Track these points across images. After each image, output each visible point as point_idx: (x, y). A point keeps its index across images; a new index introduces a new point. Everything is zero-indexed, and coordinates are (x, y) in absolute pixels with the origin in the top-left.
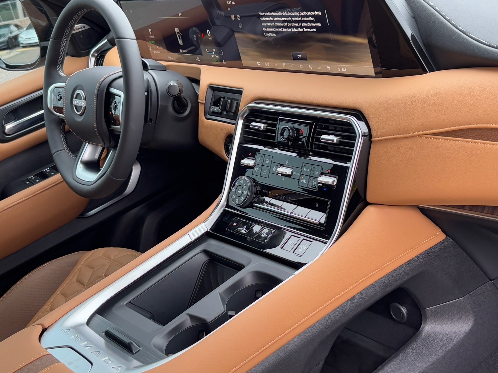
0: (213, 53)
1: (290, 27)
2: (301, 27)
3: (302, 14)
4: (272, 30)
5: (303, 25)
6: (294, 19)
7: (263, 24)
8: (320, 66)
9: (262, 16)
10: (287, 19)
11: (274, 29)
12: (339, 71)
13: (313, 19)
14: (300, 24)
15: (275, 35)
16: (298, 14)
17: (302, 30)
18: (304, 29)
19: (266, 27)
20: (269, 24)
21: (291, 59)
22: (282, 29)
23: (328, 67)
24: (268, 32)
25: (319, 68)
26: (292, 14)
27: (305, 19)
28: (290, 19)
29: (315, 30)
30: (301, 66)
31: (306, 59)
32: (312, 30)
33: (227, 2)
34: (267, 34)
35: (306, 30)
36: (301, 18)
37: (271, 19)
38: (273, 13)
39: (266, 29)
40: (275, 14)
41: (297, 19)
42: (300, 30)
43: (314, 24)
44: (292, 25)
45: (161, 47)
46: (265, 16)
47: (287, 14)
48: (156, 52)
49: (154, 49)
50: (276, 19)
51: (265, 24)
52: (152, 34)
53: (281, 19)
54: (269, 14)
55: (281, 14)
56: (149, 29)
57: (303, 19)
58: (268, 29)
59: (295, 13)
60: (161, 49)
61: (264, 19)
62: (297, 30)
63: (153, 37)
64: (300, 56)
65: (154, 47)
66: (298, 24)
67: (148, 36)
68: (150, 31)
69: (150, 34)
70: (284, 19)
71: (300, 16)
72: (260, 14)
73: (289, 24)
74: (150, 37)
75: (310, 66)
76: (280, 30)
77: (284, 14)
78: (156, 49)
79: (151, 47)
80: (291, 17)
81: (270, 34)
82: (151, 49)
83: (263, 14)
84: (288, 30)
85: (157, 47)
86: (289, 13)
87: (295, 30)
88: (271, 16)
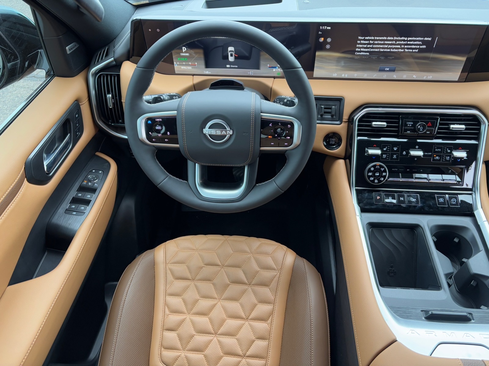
0: (277, 67)
1: (390, 48)
2: (401, 48)
3: (409, 39)
4: (367, 50)
5: (406, 47)
6: (398, 42)
7: (357, 46)
8: (405, 75)
9: (360, 40)
10: (390, 42)
11: (370, 50)
12: (425, 78)
13: (421, 43)
14: (403, 46)
15: (368, 54)
16: (406, 39)
17: (402, 50)
18: (405, 50)
19: (359, 48)
20: (365, 46)
21: (377, 71)
22: (379, 49)
23: (414, 76)
24: (360, 52)
25: (405, 77)
26: (399, 38)
27: (411, 43)
28: (394, 42)
29: (417, 51)
30: (384, 75)
31: (394, 71)
32: (414, 51)
33: (321, 27)
34: (358, 54)
35: (406, 50)
36: (406, 42)
37: (371, 42)
38: (376, 38)
39: (359, 50)
40: (378, 38)
41: (402, 42)
42: (400, 50)
43: (418, 47)
44: (394, 46)
45: (196, 63)
46: (365, 40)
47: (392, 38)
48: (185, 68)
49: (183, 65)
50: (376, 42)
51: (361, 46)
52: (185, 52)
53: (383, 42)
54: (370, 38)
55: (385, 38)
56: (183, 48)
57: (408, 43)
58: (362, 50)
59: (403, 38)
60: (196, 65)
61: (362, 42)
62: (396, 50)
63: (187, 54)
64: (388, 69)
65: (184, 63)
66: (401, 46)
67: (179, 53)
68: (184, 49)
69: (184, 52)
70: (386, 42)
71: (407, 41)
72: (360, 38)
73: (389, 46)
74: (182, 54)
75: (394, 76)
76: (376, 50)
77: (389, 38)
78: (186, 65)
79: (178, 63)
80: (396, 41)
81: (362, 53)
82: (177, 65)
83: (363, 38)
84: (386, 50)
85: (190, 63)
86: (395, 38)
87: (394, 50)
88: (372, 40)
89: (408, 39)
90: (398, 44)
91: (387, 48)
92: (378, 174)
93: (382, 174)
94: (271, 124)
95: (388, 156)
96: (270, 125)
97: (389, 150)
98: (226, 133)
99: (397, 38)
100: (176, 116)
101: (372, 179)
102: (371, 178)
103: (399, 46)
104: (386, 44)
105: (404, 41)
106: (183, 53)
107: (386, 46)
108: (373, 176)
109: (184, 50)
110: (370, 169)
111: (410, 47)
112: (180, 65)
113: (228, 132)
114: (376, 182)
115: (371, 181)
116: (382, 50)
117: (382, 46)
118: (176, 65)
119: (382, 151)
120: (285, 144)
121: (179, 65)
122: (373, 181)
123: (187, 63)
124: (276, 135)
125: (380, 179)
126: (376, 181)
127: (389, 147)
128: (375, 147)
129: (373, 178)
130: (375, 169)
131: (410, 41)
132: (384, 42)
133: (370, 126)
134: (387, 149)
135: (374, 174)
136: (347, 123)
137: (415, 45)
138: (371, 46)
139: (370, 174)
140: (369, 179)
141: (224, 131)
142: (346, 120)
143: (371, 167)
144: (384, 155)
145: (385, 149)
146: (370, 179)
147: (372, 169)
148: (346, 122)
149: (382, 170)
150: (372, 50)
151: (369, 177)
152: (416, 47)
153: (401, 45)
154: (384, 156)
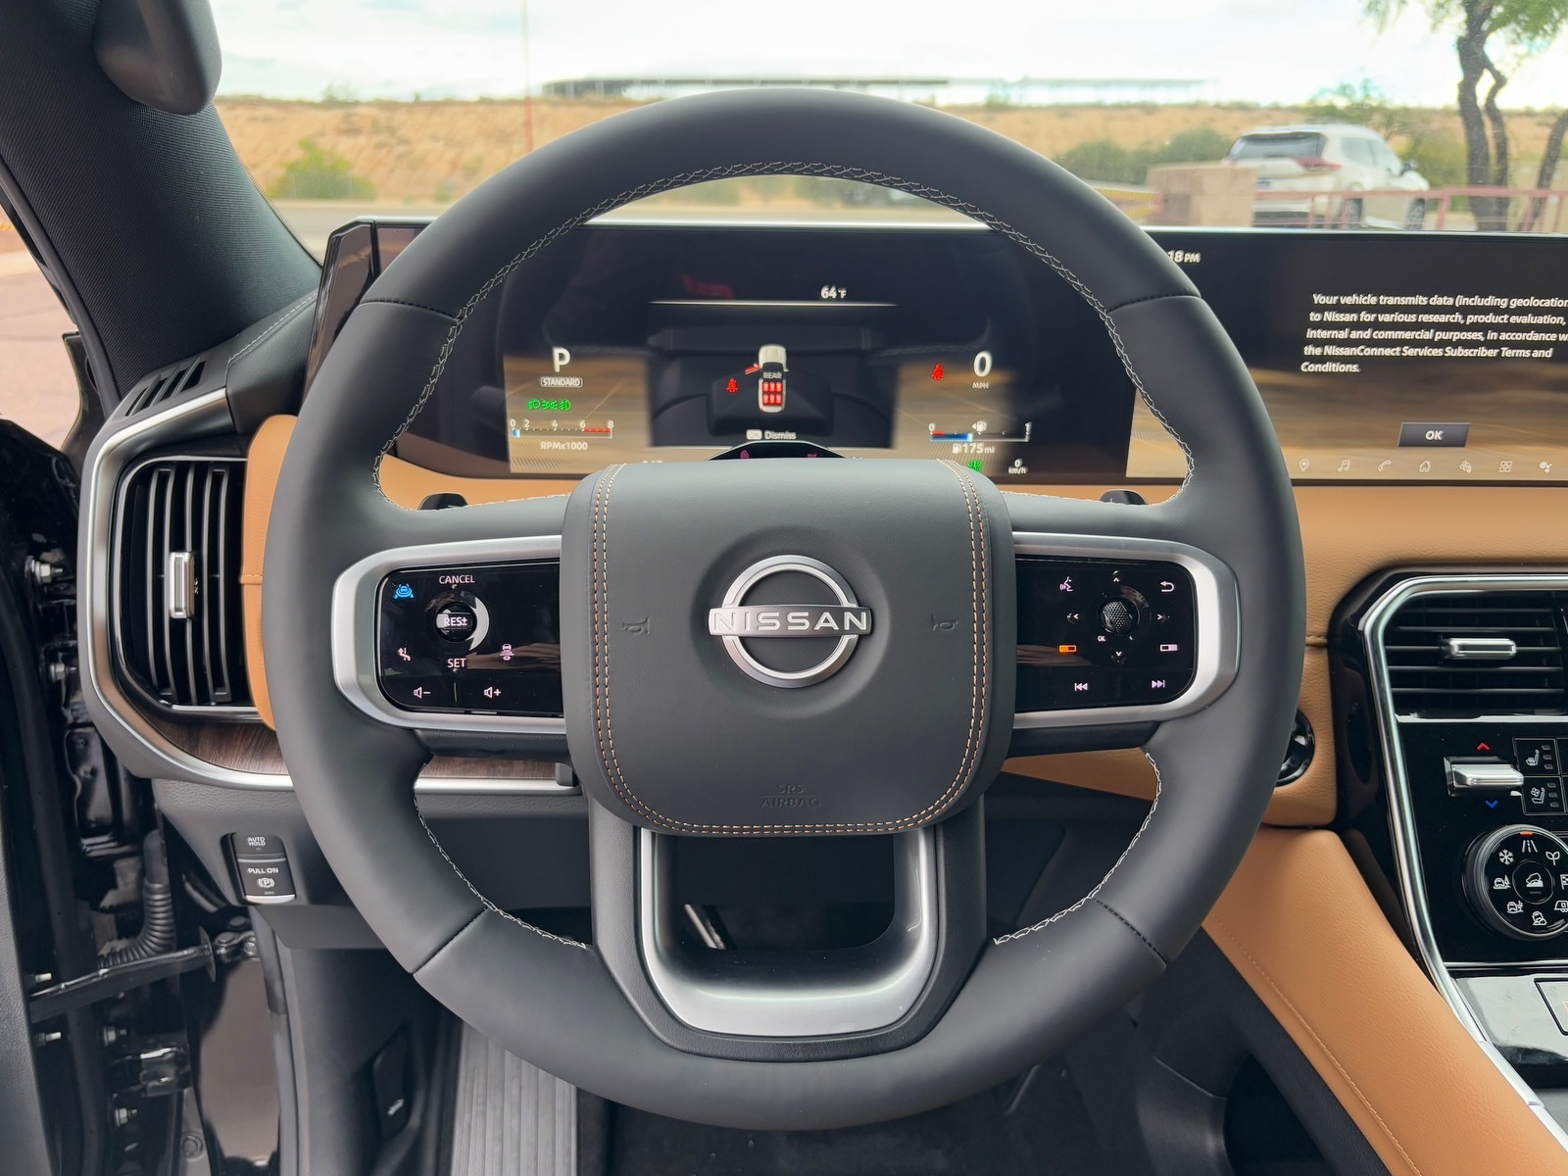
0: (970, 435)
1: (1442, 344)
2: (1490, 345)
3: (1516, 303)
4: (1348, 352)
5: (1504, 336)
6: (1471, 319)
7: (1311, 334)
8: (1506, 463)
9: (1322, 308)
10: (1443, 318)
11: (1362, 351)
13: (1560, 320)
14: (1492, 335)
15: (1354, 368)
16: (1503, 303)
17: (1492, 353)
18: (1504, 349)
19: (1319, 343)
20: (1342, 335)
21: (1391, 446)
22: (1398, 349)
23: (1543, 465)
24: (1323, 359)
25: (1505, 470)
26: (1477, 301)
27: (1525, 320)
28: (1458, 317)
29: (1548, 353)
30: (1425, 464)
31: (1461, 444)
32: (1537, 354)
34: (1314, 368)
35: (1507, 352)
36: (1506, 317)
37: (1366, 317)
38: (1384, 300)
39: (1318, 351)
40: (1392, 301)
41: (1491, 318)
42: (1483, 352)
43: (1553, 337)
44: (1456, 336)
45: (611, 424)
46: (1339, 308)
47: (1450, 301)
48: (557, 445)
49: (550, 432)
50: (1386, 318)
51: (1323, 334)
52: (565, 372)
53: (1412, 318)
54: (1360, 300)
55: (1421, 300)
56: (557, 351)
57: (1514, 319)
58: (1330, 350)
59: (1491, 301)
60: (607, 431)
61: (1329, 316)
62: (1468, 353)
63: (574, 382)
64: (1437, 435)
65: (555, 424)
66: (1485, 335)
67: (535, 377)
68: (562, 356)
69: (557, 370)
70: (1426, 318)
71: (1508, 311)
72: (1319, 299)
73: (1440, 335)
74: (548, 382)
75: (1465, 464)
76: (1388, 352)
77: (1437, 301)
78: (565, 432)
79: (527, 426)
80: (1466, 311)
81: (1328, 367)
82: (523, 432)
83: (1333, 300)
84: (1425, 352)
85: (583, 425)
86: (1461, 301)
87: (1460, 352)
88: (1370, 309)
89: (1513, 306)
90: (1475, 327)
91: (1431, 344)
92: (1539, 884)
93: (1558, 881)
94: (1068, 580)
95: (1555, 795)
96: (1065, 586)
97: (1553, 762)
98: (840, 621)
99: (1469, 301)
100: (558, 559)
101: (1516, 907)
102: (1511, 903)
103: (1477, 336)
104: (1427, 326)
105: (1497, 311)
106: (552, 374)
107: (1427, 335)
108: (1520, 892)
109: (558, 364)
110: (1494, 857)
111: (1520, 336)
112: (537, 432)
113: (848, 616)
114: (1536, 923)
115: (1513, 918)
116: (1410, 352)
117: (1408, 335)
118: (514, 433)
119: (1524, 769)
120: (1154, 684)
121: (530, 432)
122: (1524, 919)
123: (569, 424)
124: (1102, 639)
125: (1556, 909)
126: (1538, 919)
127: (1547, 752)
128: (1483, 753)
129: (1521, 905)
130: (1518, 855)
131: (1521, 311)
132: (1418, 317)
133: (1443, 657)
134: (1542, 761)
135: (1521, 884)
136: (1325, 652)
137: (1540, 328)
138: (1366, 335)
139: (1503, 884)
140: (1503, 909)
141: (827, 615)
142: (1321, 640)
143: (1500, 849)
144: (1535, 792)
145: (1532, 762)
146: (1509, 911)
147: (1507, 857)
148: (1317, 647)
149: (1554, 859)
150: (1369, 352)
151: (1501, 899)
152: (1545, 337)
153: (1484, 328)
154: (1538, 795)
